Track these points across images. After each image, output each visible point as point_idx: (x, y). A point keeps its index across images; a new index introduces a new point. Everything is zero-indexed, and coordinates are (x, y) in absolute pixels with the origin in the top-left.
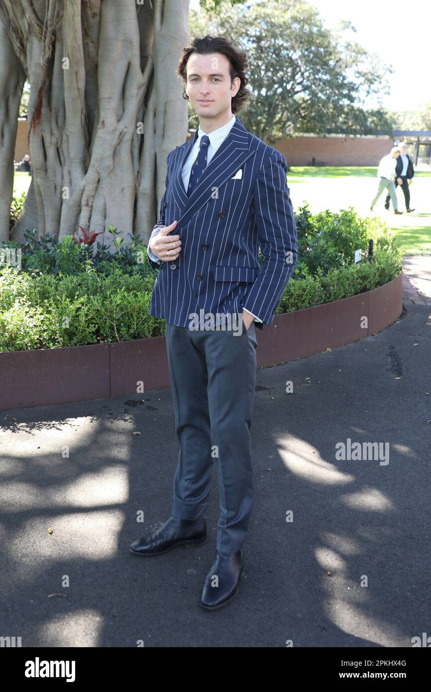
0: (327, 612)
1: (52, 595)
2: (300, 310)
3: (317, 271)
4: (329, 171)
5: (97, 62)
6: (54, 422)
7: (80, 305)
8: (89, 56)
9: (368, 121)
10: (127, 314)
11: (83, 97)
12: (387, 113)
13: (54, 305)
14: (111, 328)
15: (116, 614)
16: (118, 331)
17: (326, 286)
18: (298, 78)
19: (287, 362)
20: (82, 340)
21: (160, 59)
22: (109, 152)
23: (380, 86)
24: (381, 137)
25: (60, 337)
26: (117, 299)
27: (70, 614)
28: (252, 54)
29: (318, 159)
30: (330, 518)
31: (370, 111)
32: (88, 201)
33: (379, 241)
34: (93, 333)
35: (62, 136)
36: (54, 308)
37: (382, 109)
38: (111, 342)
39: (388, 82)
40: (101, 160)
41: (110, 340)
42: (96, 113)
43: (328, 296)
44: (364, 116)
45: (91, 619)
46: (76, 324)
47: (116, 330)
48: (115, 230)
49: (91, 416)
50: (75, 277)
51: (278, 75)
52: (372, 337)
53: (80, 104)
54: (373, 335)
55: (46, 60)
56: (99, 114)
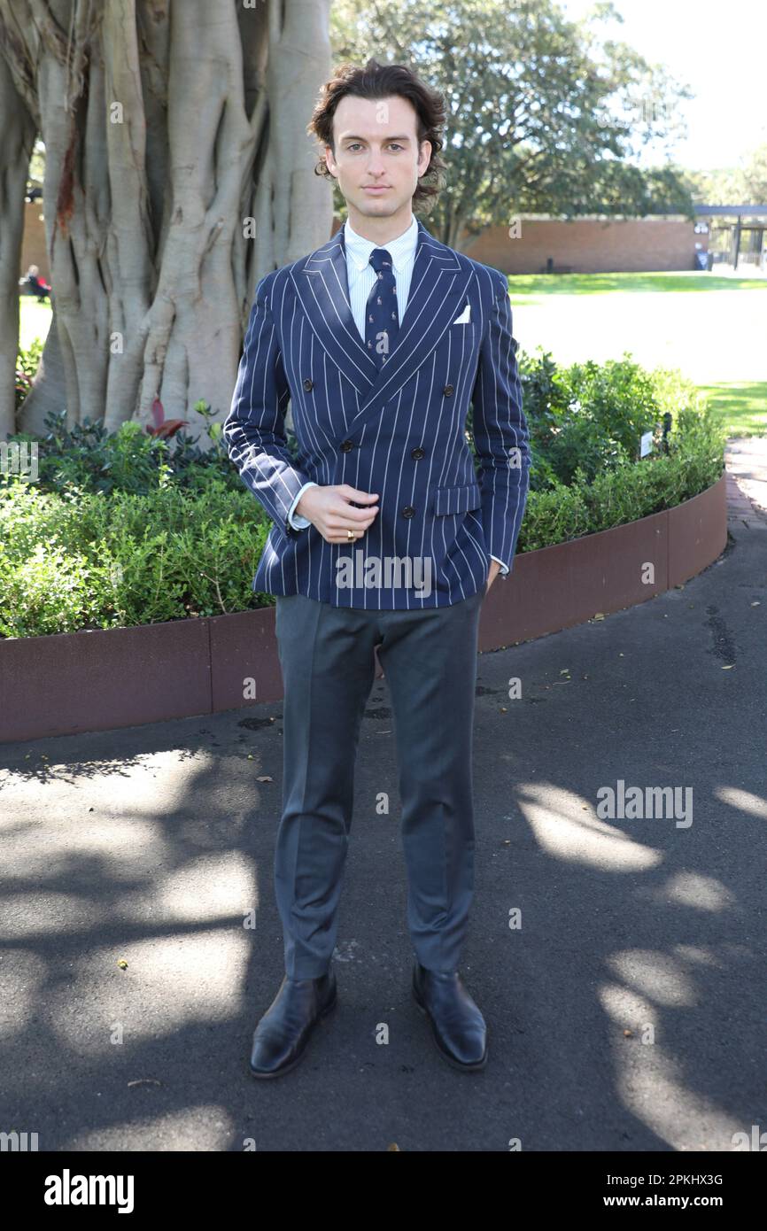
0: (629, 1105)
1: (135, 1082)
2: (547, 547)
3: (575, 475)
4: (578, 283)
5: (166, 102)
6: (114, 762)
7: (154, 551)
8: (151, 91)
9: (647, 189)
10: (239, 564)
11: (142, 168)
12: (681, 175)
13: (108, 552)
14: (212, 589)
15: (250, 1116)
16: (224, 594)
17: (591, 502)
18: (519, 113)
19: (525, 642)
20: (158, 612)
21: (281, 94)
22: (191, 266)
23: (669, 124)
24: (671, 218)
25: (121, 608)
26: (220, 537)
27: (169, 1116)
28: (437, 73)
29: (557, 261)
30: (621, 929)
31: (650, 171)
32: (155, 354)
33: (681, 415)
34: (180, 600)
35: (106, 239)
36: (108, 556)
37: (673, 166)
38: (212, 615)
39: (683, 116)
40: (178, 281)
41: (211, 611)
42: (166, 195)
43: (596, 521)
44: (641, 180)
45: (207, 1126)
46: (148, 585)
47: (219, 593)
48: (209, 410)
49: (181, 749)
50: (143, 498)
51: (484, 109)
52: (676, 590)
53: (137, 180)
54: (676, 588)
55: (73, 100)
56: (171, 196)
